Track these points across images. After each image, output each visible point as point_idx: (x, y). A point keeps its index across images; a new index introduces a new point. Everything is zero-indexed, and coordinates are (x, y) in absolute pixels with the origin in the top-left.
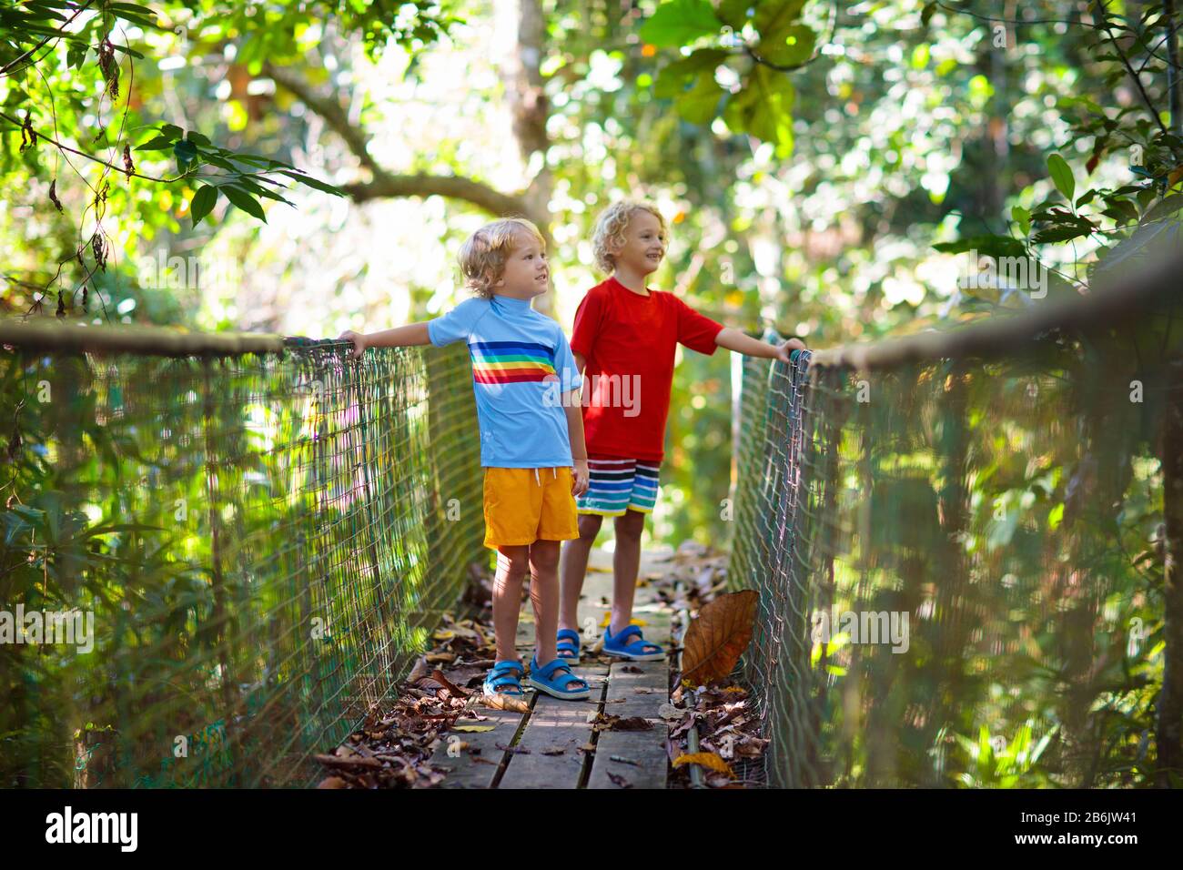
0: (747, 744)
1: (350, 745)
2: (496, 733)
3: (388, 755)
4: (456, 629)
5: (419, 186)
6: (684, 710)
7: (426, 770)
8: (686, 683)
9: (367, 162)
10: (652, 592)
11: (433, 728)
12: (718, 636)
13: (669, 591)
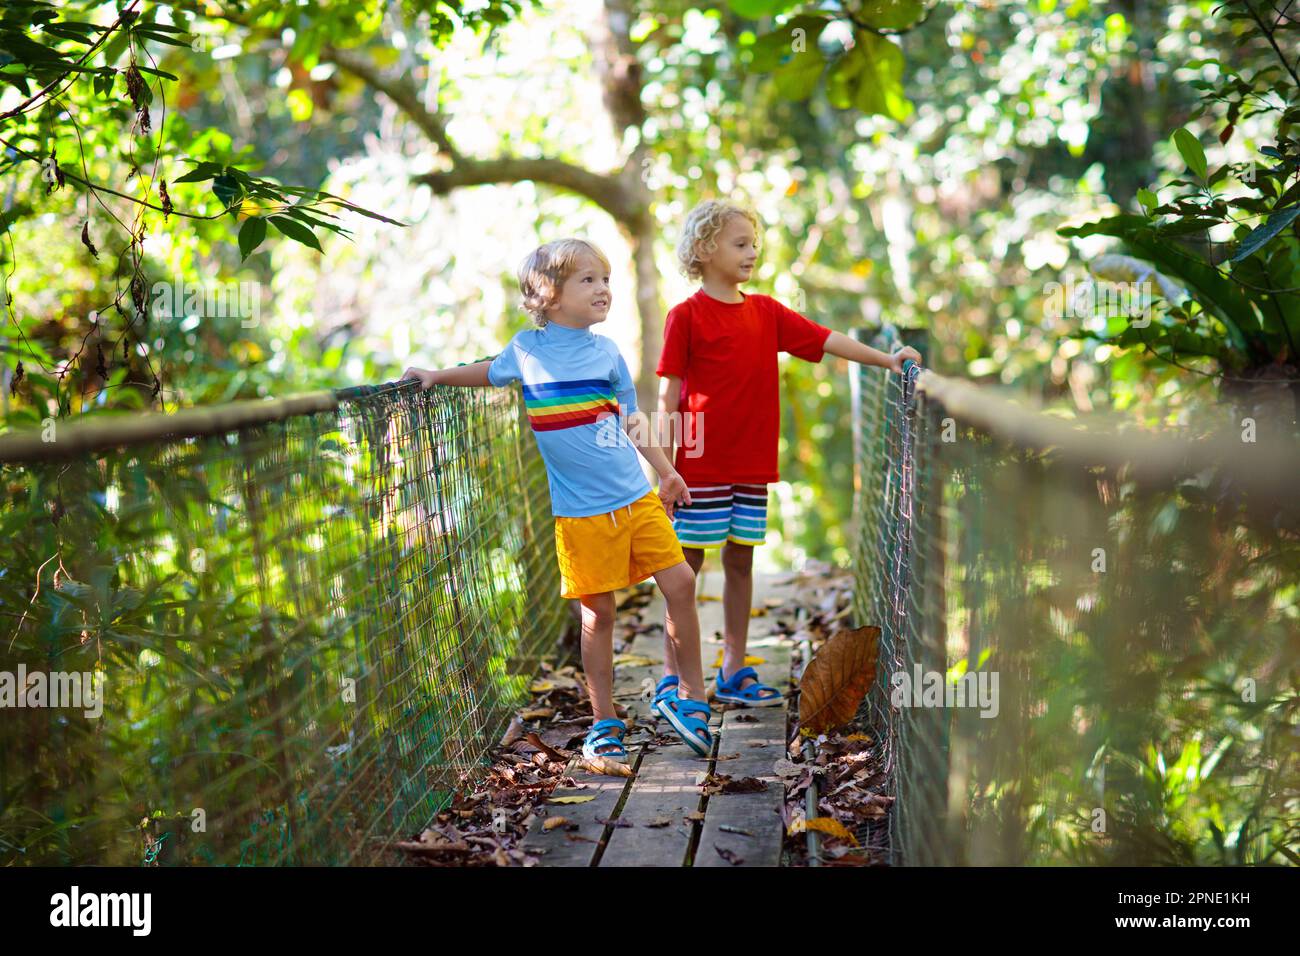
0: (870, 803)
1: (436, 827)
2: (596, 803)
3: (478, 836)
4: (555, 679)
5: (504, 171)
6: (802, 766)
7: (518, 854)
8: (805, 732)
9: (446, 148)
10: (771, 622)
11: (528, 800)
12: (838, 678)
13: (789, 621)
